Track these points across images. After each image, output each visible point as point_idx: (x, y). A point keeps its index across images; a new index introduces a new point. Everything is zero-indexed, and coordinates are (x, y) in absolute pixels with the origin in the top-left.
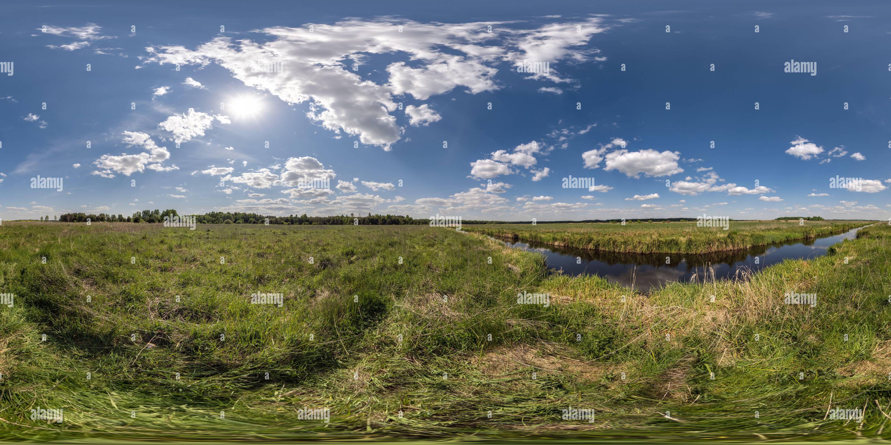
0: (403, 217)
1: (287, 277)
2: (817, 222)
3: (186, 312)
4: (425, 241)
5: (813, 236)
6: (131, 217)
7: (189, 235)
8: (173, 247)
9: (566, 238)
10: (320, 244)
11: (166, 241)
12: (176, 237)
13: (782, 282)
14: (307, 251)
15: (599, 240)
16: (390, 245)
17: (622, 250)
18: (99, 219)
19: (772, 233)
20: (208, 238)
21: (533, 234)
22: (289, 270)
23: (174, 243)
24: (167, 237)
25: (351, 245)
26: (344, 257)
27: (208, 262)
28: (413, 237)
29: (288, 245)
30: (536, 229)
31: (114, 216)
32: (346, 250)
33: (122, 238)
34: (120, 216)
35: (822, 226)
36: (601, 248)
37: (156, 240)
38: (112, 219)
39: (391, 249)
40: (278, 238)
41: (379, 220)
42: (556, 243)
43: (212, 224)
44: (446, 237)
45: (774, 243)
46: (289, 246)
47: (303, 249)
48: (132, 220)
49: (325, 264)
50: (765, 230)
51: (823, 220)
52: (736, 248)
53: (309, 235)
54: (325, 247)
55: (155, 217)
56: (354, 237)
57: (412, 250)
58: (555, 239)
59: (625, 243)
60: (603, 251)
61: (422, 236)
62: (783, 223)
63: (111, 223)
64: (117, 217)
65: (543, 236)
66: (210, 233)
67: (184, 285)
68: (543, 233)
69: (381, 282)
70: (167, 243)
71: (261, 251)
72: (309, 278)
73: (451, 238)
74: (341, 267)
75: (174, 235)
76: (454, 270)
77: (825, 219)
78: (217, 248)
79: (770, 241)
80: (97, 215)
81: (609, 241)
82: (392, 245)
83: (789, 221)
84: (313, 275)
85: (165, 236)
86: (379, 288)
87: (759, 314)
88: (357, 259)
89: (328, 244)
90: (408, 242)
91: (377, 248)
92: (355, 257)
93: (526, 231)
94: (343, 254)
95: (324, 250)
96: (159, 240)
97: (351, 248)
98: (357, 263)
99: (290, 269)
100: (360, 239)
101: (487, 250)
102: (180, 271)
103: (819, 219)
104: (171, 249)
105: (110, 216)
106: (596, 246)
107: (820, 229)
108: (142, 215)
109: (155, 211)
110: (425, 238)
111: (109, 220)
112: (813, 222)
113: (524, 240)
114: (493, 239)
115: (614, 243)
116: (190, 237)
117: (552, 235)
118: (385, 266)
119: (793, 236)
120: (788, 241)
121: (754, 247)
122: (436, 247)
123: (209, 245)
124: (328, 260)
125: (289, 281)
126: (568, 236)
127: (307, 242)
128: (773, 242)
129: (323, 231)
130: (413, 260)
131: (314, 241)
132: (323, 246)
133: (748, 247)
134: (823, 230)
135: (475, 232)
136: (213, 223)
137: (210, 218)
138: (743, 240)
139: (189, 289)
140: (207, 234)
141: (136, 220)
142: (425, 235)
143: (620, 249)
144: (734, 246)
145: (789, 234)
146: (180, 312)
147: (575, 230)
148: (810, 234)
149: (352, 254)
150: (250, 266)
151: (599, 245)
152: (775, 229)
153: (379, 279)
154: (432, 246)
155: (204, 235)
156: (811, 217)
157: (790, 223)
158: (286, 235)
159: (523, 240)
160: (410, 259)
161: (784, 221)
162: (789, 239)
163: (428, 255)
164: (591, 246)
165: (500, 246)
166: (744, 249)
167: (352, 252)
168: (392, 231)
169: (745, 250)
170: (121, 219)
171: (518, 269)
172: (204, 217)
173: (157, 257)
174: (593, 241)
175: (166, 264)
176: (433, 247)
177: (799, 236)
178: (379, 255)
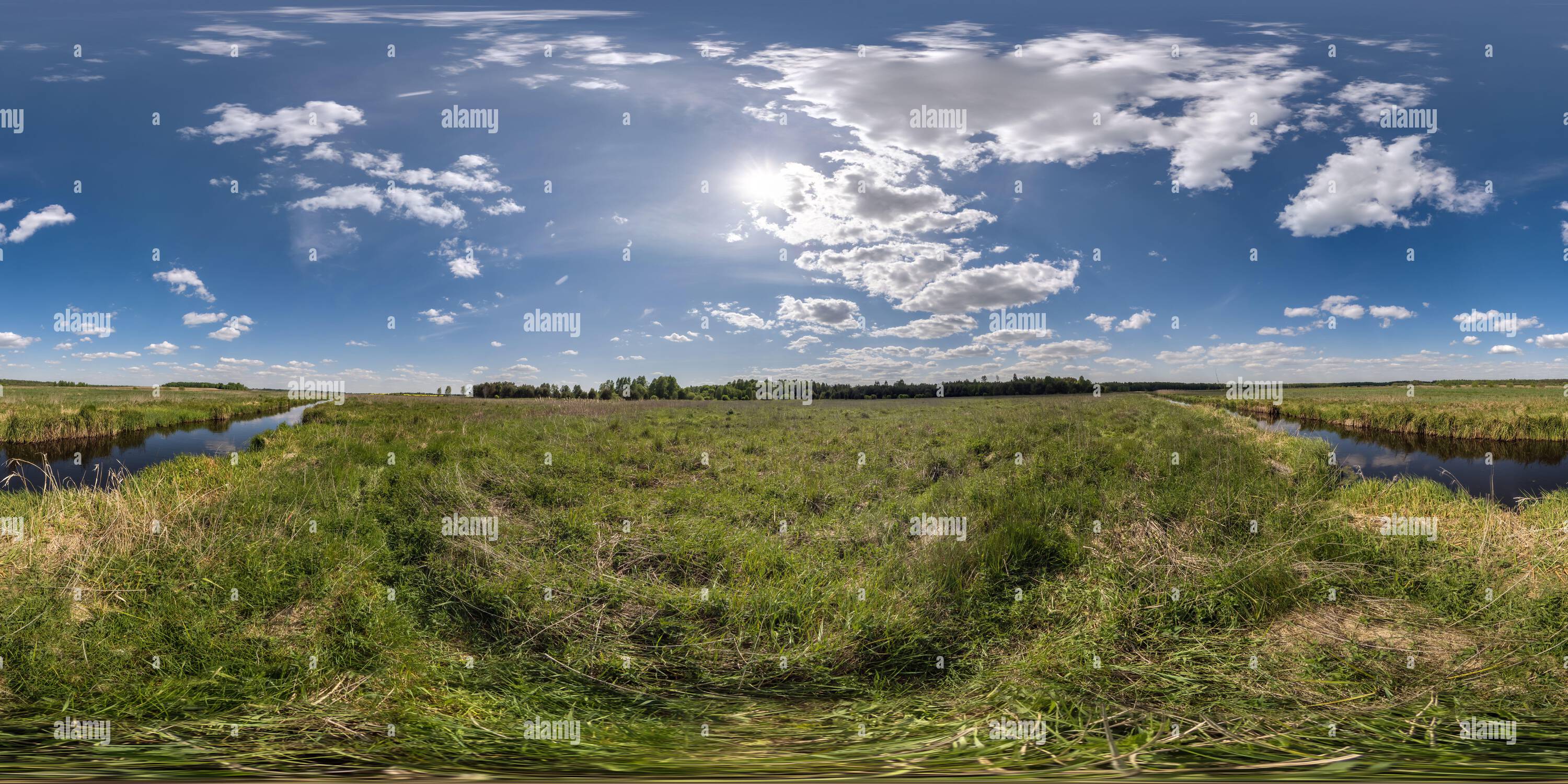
0: (1074, 380)
1: (865, 497)
2: (234, 392)
3: (662, 564)
4: (1117, 423)
5: (226, 416)
6: (597, 389)
7: (694, 421)
8: (664, 443)
9: (1367, 412)
10: (929, 433)
11: (652, 433)
12: (672, 424)
13: (172, 492)
14: (905, 446)
15: (1425, 417)
16: (1055, 430)
17: (1466, 434)
18: (540, 393)
19: (156, 409)
20: (728, 426)
21: (1307, 406)
22: (869, 486)
23: (666, 436)
24: (656, 424)
25: (984, 433)
26: (972, 456)
27: (723, 471)
28: (1095, 416)
29: (870, 436)
30: (1311, 397)
31: (566, 389)
32: (975, 443)
33: (574, 427)
34: (577, 388)
35: (243, 400)
36: (1428, 431)
37: (636, 430)
38: (564, 394)
39: (1059, 438)
40: (852, 424)
41: (1032, 386)
42: (1348, 422)
43: (738, 402)
44: (1154, 414)
45: (159, 427)
46: (872, 437)
47: (899, 442)
48: (598, 396)
49: (938, 470)
50: (144, 404)
51: (246, 389)
52: (93, 435)
53: (908, 417)
54: (938, 439)
55: (639, 390)
56: (989, 419)
57: (1096, 439)
58: (1346, 415)
59: (1470, 422)
60: (1432, 435)
61: (1110, 413)
62: (176, 393)
63: (559, 401)
64: (572, 389)
65: (1323, 409)
66: (734, 417)
67: (671, 512)
68: (1323, 405)
69: (1044, 504)
70: (653, 437)
71: (821, 448)
72: (907, 498)
73: (1162, 416)
74: (967, 476)
75: (668, 421)
76: (1175, 475)
77: (250, 388)
78: (741, 443)
79: (152, 422)
80: (536, 387)
81: (1442, 417)
82: (1057, 430)
83: (187, 389)
84: (914, 492)
85: (653, 423)
86: (1042, 515)
87: (134, 540)
88: (996, 460)
89: (943, 432)
90: (1087, 425)
91: (1032, 438)
92: (991, 456)
93: (1293, 401)
94: (969, 451)
95: (935, 443)
96: (640, 431)
97: (983, 439)
98: (996, 466)
99: (871, 484)
100: (1000, 421)
101: (1227, 435)
102: (668, 485)
103: (238, 387)
104: (659, 447)
105: (560, 388)
106: (1419, 428)
107: (239, 404)
108: (615, 386)
109: (639, 379)
110: (1116, 416)
111: (556, 395)
112: (228, 392)
113: (1290, 417)
114: (1234, 416)
115: (1451, 423)
116: (697, 425)
117: (1339, 408)
118: (1048, 472)
119: (192, 415)
120: (184, 424)
121: (124, 433)
122: (1137, 432)
123: (729, 439)
124: (943, 464)
125: (869, 507)
126: (1369, 409)
127: (904, 430)
128: (158, 425)
129: (933, 408)
130: (1099, 459)
131: (919, 427)
132: (934, 436)
133: (115, 432)
134: (245, 407)
135: (1204, 404)
136: (740, 398)
137: (734, 389)
138: (107, 421)
139: (681, 520)
140: (728, 419)
141: (605, 395)
142: (1115, 411)
143: (1461, 433)
144: (89, 431)
145: (185, 411)
146: (653, 562)
147: (1381, 399)
148: (221, 413)
149: (988, 449)
150: (798, 478)
151: (1425, 425)
152: (162, 403)
153: (1040, 499)
154: (1131, 430)
155: (722, 420)
156: (225, 383)
157: (188, 394)
158: (867, 417)
159: (1288, 416)
160: (1095, 457)
161: (177, 389)
162: (186, 420)
163: (1125, 448)
164: (1411, 427)
165: (1252, 429)
166: (107, 436)
167: (987, 446)
168: (1057, 405)
169: (109, 437)
170: (578, 393)
171: (1287, 470)
172: (725, 388)
173: (632, 462)
174: (1414, 420)
175: (647, 475)
176: (1132, 432)
177: (203, 415)
178: (1037, 450)
